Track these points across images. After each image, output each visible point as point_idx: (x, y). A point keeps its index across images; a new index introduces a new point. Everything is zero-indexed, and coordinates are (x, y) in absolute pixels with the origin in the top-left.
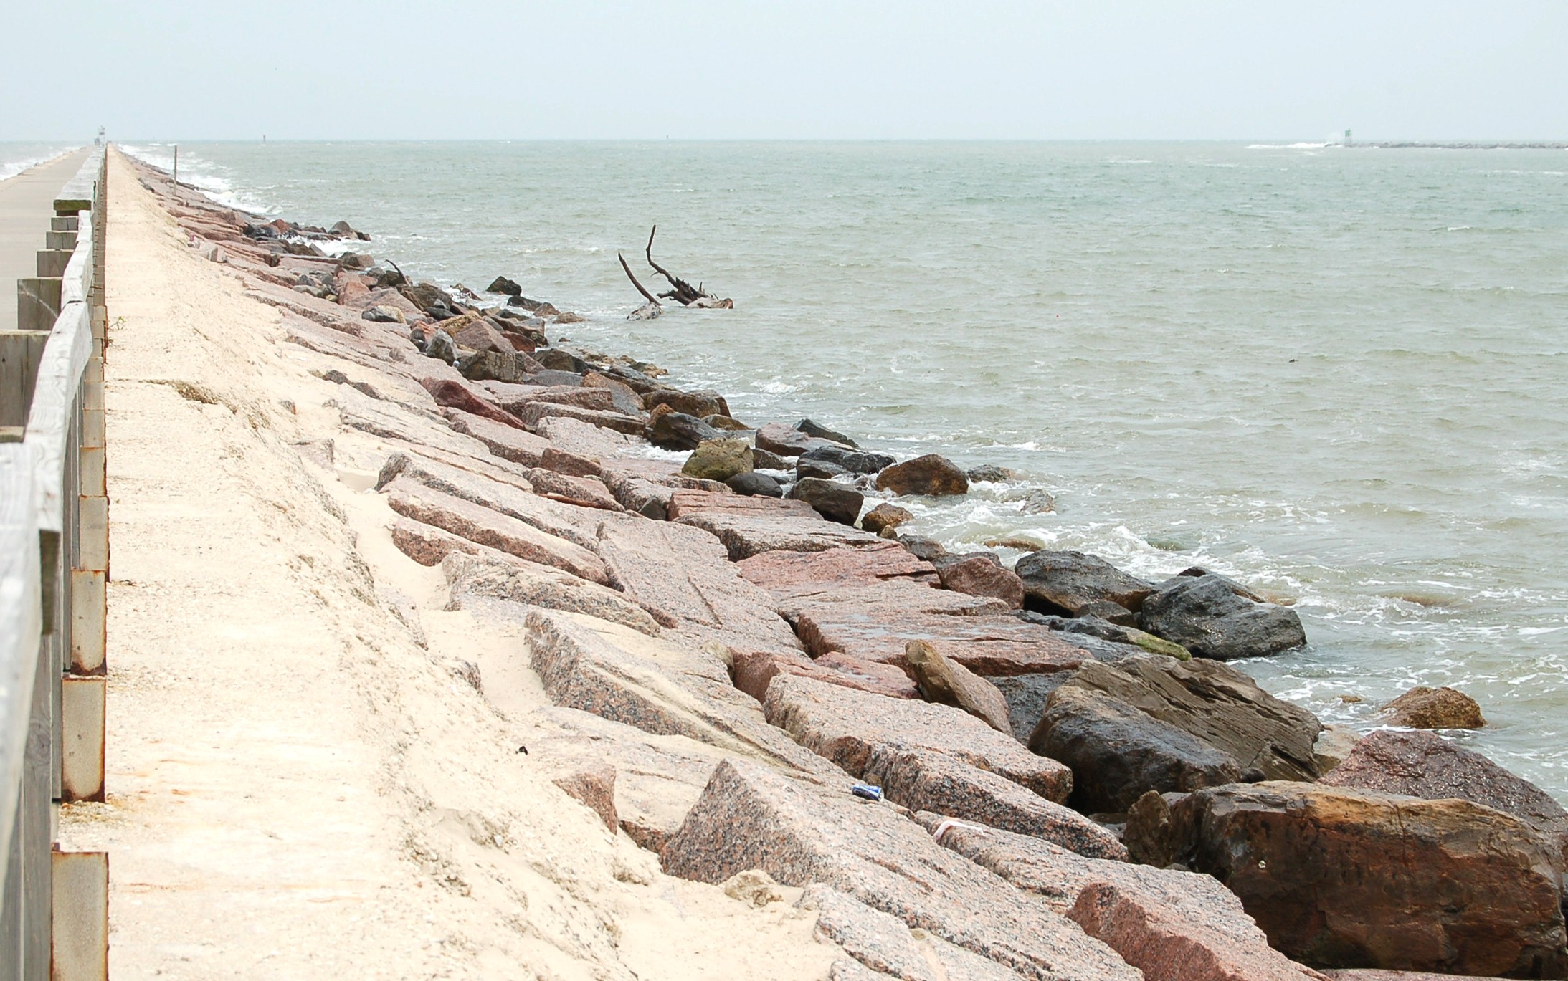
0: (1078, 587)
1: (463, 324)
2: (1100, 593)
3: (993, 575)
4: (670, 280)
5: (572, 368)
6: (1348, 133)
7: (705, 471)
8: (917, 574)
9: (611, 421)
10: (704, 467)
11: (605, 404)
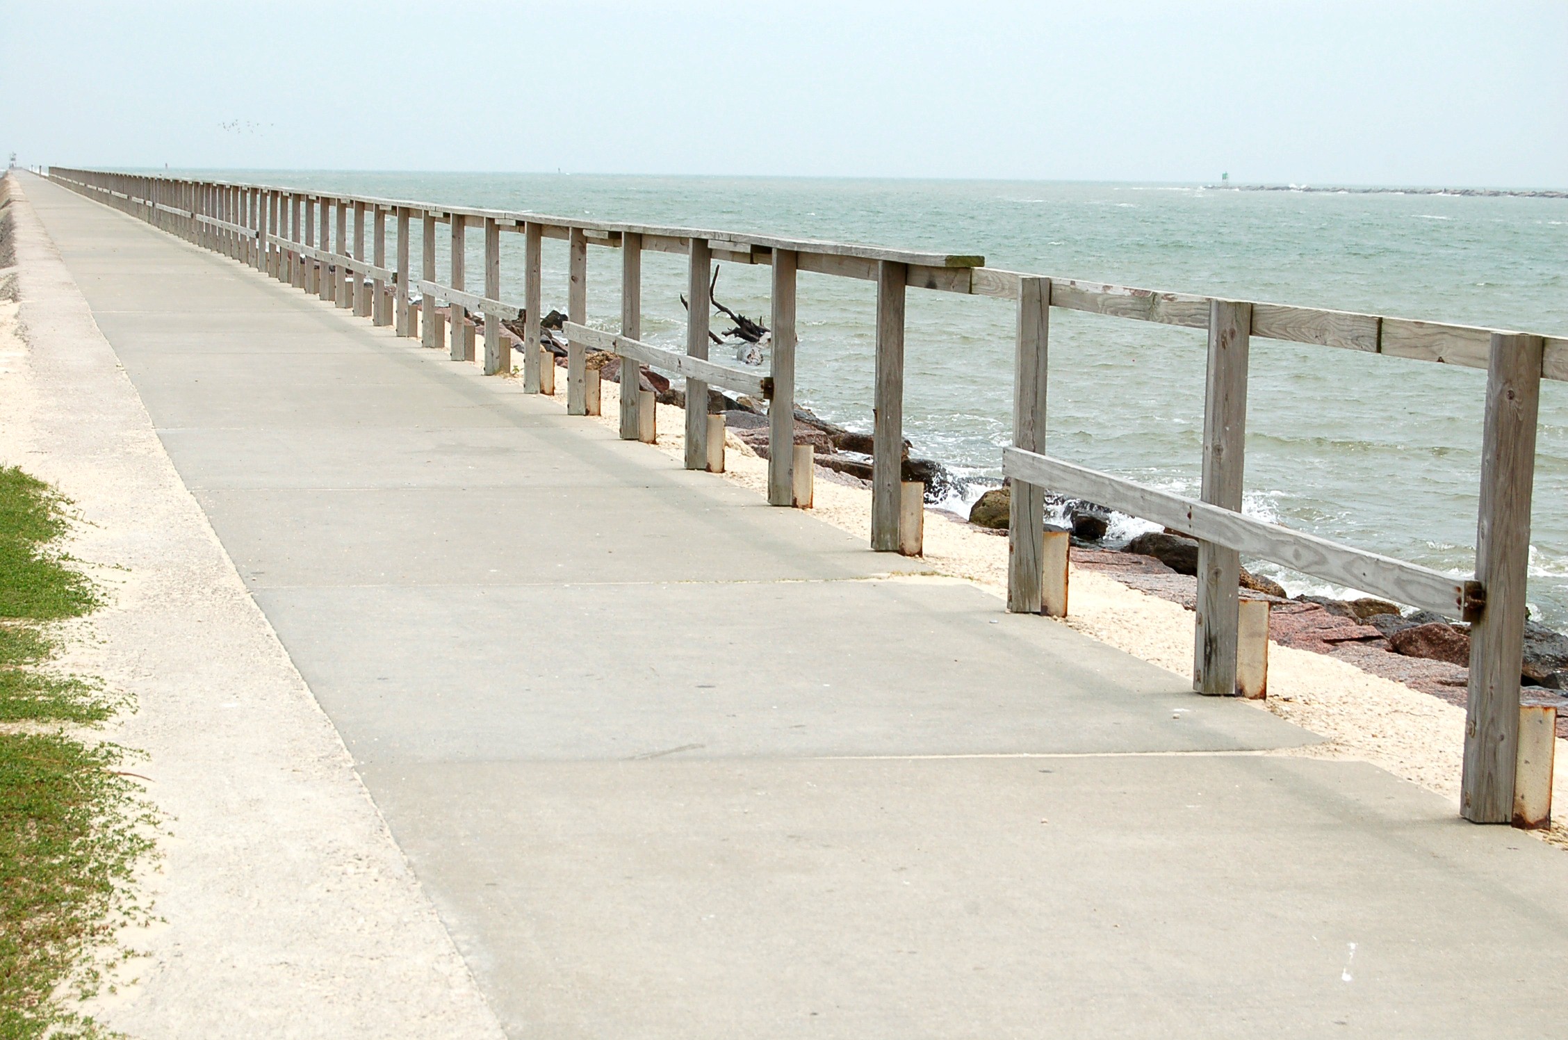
0: (1538, 655)
1: (601, 361)
2: (1561, 661)
3: (1455, 642)
4: (733, 317)
5: (724, 407)
6: (1225, 177)
7: (996, 520)
8: (1366, 639)
9: (845, 466)
10: (993, 517)
11: (822, 448)
